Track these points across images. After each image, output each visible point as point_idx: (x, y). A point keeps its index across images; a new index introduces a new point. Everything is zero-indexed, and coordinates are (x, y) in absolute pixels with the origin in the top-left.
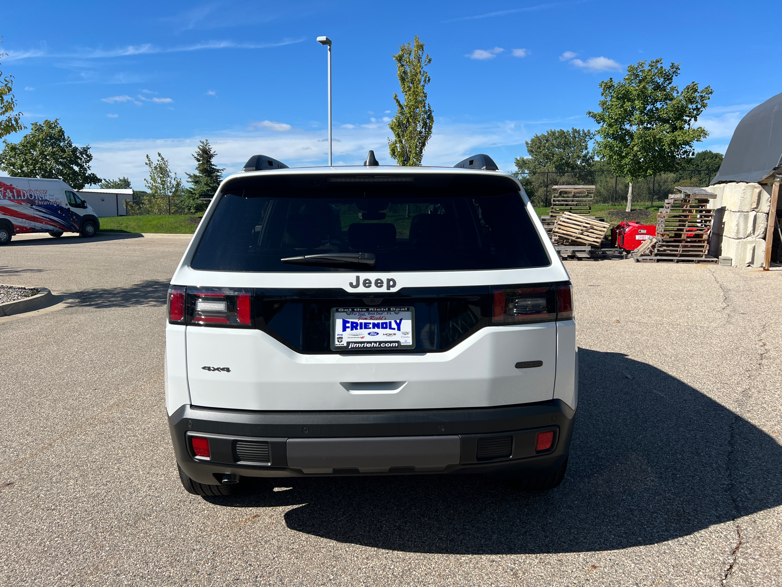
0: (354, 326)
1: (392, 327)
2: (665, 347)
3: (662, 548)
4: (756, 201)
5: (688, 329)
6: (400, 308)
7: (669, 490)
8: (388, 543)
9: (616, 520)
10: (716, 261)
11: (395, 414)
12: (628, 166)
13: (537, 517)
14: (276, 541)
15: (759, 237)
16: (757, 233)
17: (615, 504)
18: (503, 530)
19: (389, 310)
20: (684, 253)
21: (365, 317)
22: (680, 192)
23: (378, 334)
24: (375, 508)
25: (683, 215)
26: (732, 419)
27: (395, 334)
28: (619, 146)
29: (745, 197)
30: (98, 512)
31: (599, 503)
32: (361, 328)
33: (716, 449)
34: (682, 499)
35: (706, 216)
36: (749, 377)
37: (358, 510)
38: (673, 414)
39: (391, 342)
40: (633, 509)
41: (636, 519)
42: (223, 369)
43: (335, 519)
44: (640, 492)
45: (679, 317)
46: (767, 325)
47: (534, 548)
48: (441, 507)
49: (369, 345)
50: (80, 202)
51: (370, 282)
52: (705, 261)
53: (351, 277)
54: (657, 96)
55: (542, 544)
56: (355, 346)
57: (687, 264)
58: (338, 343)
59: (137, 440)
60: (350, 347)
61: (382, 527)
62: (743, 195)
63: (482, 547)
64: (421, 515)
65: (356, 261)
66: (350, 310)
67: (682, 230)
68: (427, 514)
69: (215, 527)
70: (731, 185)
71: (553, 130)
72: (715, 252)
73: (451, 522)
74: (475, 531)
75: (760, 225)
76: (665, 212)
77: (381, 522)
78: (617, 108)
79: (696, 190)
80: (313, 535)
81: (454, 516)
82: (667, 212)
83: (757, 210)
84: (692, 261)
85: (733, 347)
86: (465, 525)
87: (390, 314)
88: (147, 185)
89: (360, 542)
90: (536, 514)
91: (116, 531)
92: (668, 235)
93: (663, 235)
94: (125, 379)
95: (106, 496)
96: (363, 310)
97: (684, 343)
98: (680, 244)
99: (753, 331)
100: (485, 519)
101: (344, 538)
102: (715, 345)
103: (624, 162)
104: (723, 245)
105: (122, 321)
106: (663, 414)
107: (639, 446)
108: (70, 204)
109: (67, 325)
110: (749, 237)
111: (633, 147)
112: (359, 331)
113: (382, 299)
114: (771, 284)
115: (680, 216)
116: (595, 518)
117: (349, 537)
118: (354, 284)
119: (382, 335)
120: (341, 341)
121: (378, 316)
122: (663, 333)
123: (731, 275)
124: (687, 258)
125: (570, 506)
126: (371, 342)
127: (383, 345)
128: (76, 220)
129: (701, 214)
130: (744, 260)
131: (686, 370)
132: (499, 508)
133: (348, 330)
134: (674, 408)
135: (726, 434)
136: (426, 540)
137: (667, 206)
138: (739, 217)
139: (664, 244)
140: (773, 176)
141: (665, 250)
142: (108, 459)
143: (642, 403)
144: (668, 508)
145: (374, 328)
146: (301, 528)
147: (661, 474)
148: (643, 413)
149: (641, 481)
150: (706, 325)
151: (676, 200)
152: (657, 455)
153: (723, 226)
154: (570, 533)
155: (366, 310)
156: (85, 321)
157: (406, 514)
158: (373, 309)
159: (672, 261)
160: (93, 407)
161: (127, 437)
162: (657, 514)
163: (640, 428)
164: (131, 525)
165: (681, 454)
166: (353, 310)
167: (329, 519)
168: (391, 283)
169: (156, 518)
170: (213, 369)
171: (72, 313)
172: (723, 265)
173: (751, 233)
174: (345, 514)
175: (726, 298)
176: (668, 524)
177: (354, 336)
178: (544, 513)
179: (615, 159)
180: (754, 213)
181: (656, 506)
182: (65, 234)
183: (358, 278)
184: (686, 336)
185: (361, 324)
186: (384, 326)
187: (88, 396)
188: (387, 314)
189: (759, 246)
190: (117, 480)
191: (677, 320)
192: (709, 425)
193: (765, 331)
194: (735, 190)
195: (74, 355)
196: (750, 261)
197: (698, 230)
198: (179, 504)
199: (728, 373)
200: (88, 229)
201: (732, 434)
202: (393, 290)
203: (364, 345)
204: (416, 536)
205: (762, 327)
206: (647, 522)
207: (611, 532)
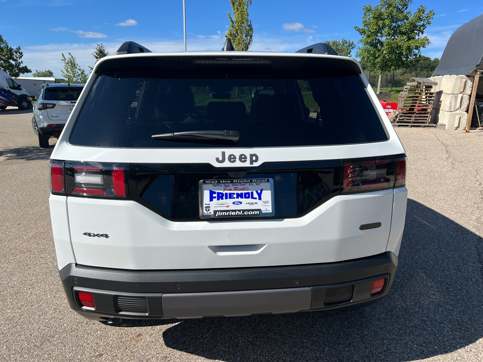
0: (220, 196)
1: (254, 196)
2: (417, 186)
3: (454, 356)
4: (463, 87)
5: (429, 173)
6: (261, 180)
7: (447, 302)
8: (245, 358)
9: (415, 331)
10: (435, 126)
11: (256, 270)
12: (379, 64)
13: (355, 329)
14: (155, 359)
15: (463, 110)
16: (462, 108)
17: (411, 315)
18: (332, 342)
19: (251, 181)
20: (415, 121)
21: (229, 188)
22: (414, 80)
23: (241, 203)
24: (232, 325)
25: (415, 96)
26: (476, 241)
27: (256, 203)
28: (374, 50)
29: (456, 84)
30: (12, 335)
31: (399, 315)
32: (226, 198)
33: (471, 266)
34: (458, 310)
35: (429, 97)
36: (478, 208)
37: (219, 327)
38: (435, 238)
39: (253, 210)
40: (426, 320)
41: (429, 329)
42: (102, 235)
43: (201, 336)
44: (427, 305)
45: (421, 165)
46: (478, 170)
47: (358, 360)
48: (282, 323)
49: (233, 213)
50: (17, 85)
51: (235, 158)
52: (428, 126)
53: (217, 152)
54: (400, 17)
55: (364, 355)
56: (221, 215)
57: (417, 128)
58: (206, 212)
59: (47, 267)
60: (217, 216)
61: (238, 342)
62: (455, 83)
63: (319, 360)
64: (268, 330)
65: (222, 137)
66: (216, 182)
67: (414, 106)
68: (272, 329)
69: (106, 347)
70: (447, 76)
71: (328, 41)
72: (435, 120)
73: (291, 336)
74: (311, 345)
75: (465, 103)
76: (404, 94)
77: (237, 338)
78: (374, 24)
79: (425, 80)
80: (185, 352)
81: (293, 330)
82: (405, 94)
83: (463, 93)
84: (420, 126)
85: (461, 186)
86: (303, 339)
87: (252, 185)
88: (63, 74)
89: (223, 358)
90: (355, 327)
91: (26, 353)
92: (406, 109)
93: (402, 109)
94: (42, 215)
95: (19, 319)
96: (228, 182)
97: (429, 184)
98: (413, 115)
99: (471, 174)
100: (317, 333)
101: (209, 354)
102: (449, 184)
103: (377, 61)
104: (439, 115)
105: (44, 170)
106: (427, 238)
107: (418, 265)
108: (10, 87)
109: (4, 173)
110: (457, 111)
111: (383, 51)
112: (224, 201)
113: (246, 172)
114: (473, 141)
115: (413, 97)
116: (399, 329)
117: (213, 353)
118: (221, 159)
119: (245, 204)
120: (209, 210)
121: (242, 187)
122: (413, 176)
123: (446, 135)
124: (417, 124)
125: (379, 319)
126: (235, 211)
127: (246, 213)
128: (15, 98)
129: (426, 95)
130: (453, 125)
131: (435, 204)
132: (326, 322)
133: (215, 200)
134: (434, 233)
135: (474, 254)
136: (274, 354)
137: (406, 90)
138: (452, 98)
139: (403, 115)
140: (476, 71)
141: (403, 119)
142: (23, 284)
143: (412, 229)
144: (450, 319)
145: (238, 197)
146: (175, 346)
147: (439, 288)
148: (414, 238)
149: (426, 295)
150: (439, 170)
151: (411, 86)
152: (432, 272)
153: (440, 103)
154: (383, 344)
155: (230, 181)
156: (17, 170)
157: (256, 330)
158: (236, 181)
159: (407, 126)
160: (16, 239)
161: (40, 264)
162: (444, 324)
163: (415, 250)
164: (38, 347)
165: (448, 271)
166: (219, 182)
167: (197, 336)
168: (254, 158)
169: (59, 339)
170: (93, 235)
171: (8, 164)
172: (440, 129)
173: (458, 108)
174: (209, 331)
175: (447, 151)
176: (453, 332)
177: (220, 206)
178: (360, 326)
179: (371, 59)
180: (461, 95)
181: (441, 316)
182: (8, 108)
183: (223, 154)
184: (428, 178)
185: (226, 194)
186: (247, 196)
187: (13, 230)
188: (250, 185)
189: (463, 117)
190: (29, 304)
191: (420, 167)
192: (461, 246)
193: (478, 173)
194: (449, 80)
195: (6, 197)
196: (457, 126)
197: (424, 106)
198: (77, 326)
199: (463, 205)
200: (24, 104)
201: (478, 253)
202: (256, 164)
203: (229, 214)
204: (266, 350)
205: (475, 171)
206: (438, 331)
207: (413, 341)
